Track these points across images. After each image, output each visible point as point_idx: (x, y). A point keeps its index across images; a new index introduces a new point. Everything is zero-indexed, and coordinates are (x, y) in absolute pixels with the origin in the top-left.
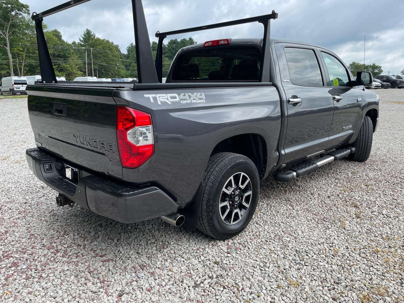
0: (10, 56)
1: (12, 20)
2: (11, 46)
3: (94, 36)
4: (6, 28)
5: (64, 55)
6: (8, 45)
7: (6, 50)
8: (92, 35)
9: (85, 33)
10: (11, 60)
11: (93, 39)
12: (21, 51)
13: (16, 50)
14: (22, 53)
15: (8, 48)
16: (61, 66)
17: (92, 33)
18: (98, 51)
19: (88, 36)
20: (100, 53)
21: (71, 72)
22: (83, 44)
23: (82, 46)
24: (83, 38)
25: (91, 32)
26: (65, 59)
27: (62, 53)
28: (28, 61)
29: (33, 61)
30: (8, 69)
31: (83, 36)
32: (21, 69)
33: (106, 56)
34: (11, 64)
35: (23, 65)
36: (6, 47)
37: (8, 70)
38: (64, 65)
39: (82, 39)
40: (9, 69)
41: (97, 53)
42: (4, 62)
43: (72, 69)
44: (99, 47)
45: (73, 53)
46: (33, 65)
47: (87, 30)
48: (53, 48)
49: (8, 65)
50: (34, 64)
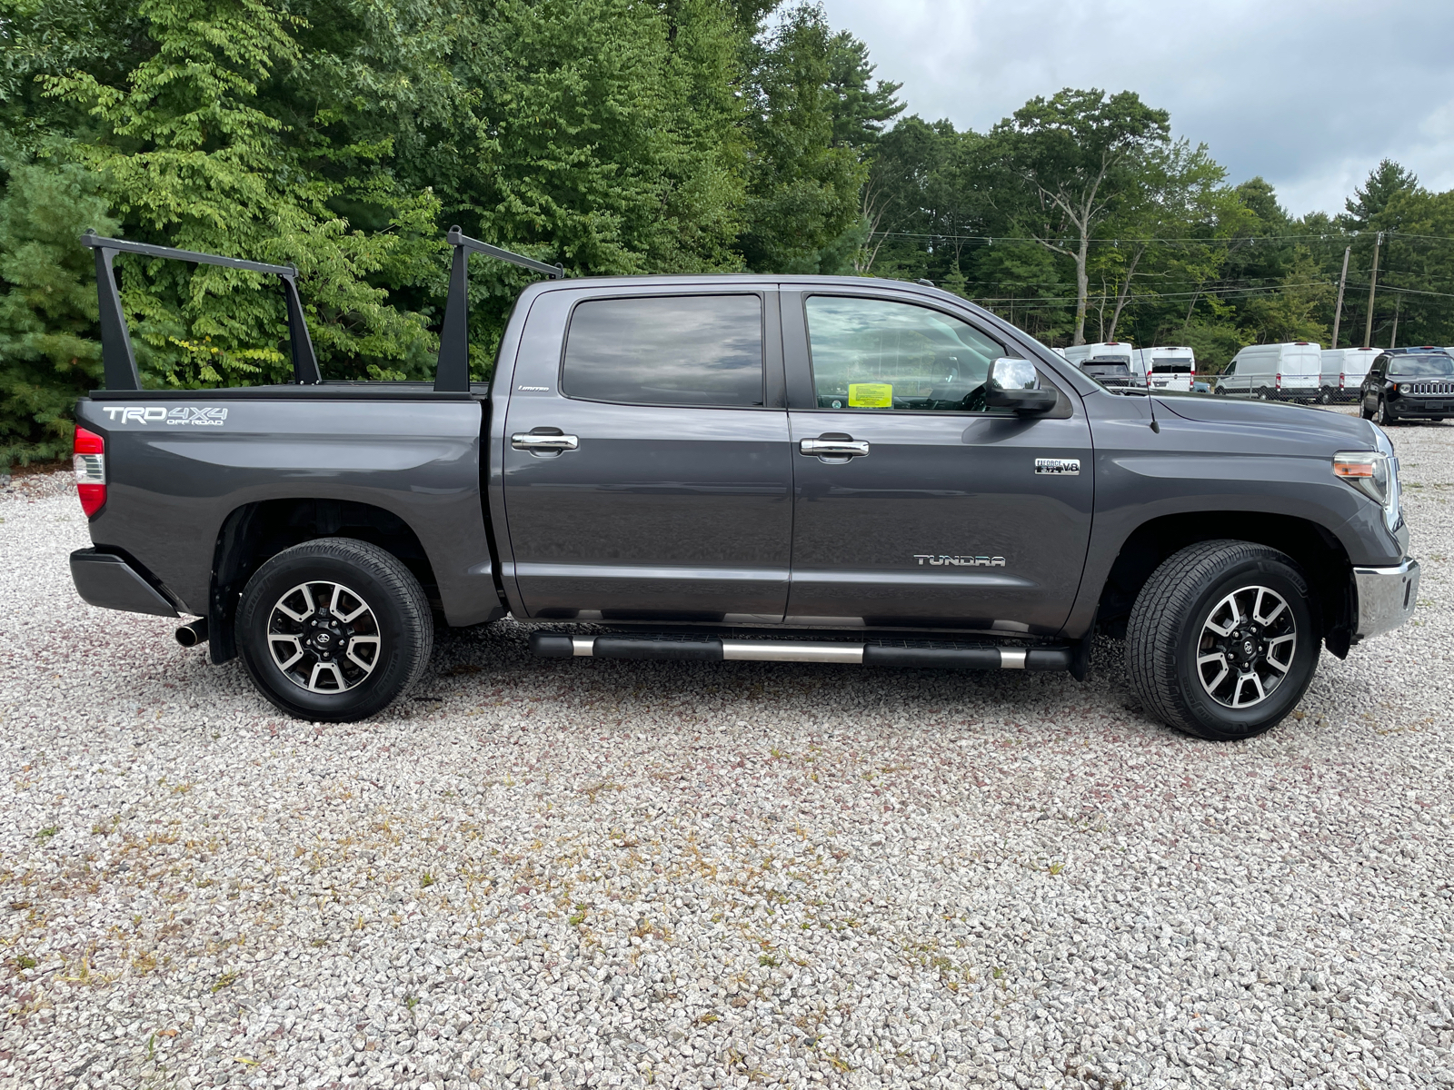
0: (1083, 280)
1: (1109, 167)
2: (1092, 251)
3: (1412, 185)
4: (1088, 195)
5: (1271, 266)
6: (1084, 249)
7: (1075, 264)
8: (1403, 182)
9: (1373, 178)
10: (1084, 294)
11: (1399, 198)
12: (1121, 264)
13: (1103, 262)
14: (1122, 270)
15: (1081, 259)
16: (1248, 307)
17: (1404, 176)
18: (1413, 241)
19: (1388, 187)
20: (1423, 250)
21: (1281, 326)
22: (1357, 218)
23: (1350, 225)
24: (1362, 197)
25: (1401, 172)
26: (1271, 282)
27: (1262, 262)
28: (1138, 294)
29: (1154, 294)
30: (1069, 322)
31: (1365, 191)
32: (1108, 322)
33: (1443, 258)
34: (1082, 307)
35: (1119, 309)
36: (1077, 253)
37: (1068, 327)
38: (1261, 301)
39: (1357, 201)
40: (1072, 322)
41: (1406, 250)
42: (1062, 302)
43: (1286, 317)
44: (1418, 226)
45: (1305, 256)
46: (1150, 306)
47: (1386, 165)
48: (1230, 246)
49: (1072, 310)
50: (1155, 304)
